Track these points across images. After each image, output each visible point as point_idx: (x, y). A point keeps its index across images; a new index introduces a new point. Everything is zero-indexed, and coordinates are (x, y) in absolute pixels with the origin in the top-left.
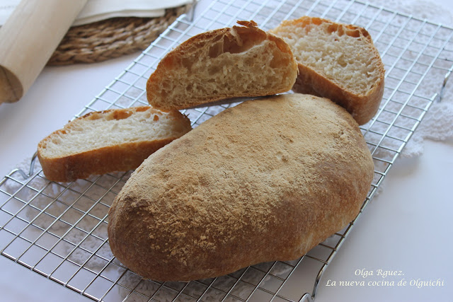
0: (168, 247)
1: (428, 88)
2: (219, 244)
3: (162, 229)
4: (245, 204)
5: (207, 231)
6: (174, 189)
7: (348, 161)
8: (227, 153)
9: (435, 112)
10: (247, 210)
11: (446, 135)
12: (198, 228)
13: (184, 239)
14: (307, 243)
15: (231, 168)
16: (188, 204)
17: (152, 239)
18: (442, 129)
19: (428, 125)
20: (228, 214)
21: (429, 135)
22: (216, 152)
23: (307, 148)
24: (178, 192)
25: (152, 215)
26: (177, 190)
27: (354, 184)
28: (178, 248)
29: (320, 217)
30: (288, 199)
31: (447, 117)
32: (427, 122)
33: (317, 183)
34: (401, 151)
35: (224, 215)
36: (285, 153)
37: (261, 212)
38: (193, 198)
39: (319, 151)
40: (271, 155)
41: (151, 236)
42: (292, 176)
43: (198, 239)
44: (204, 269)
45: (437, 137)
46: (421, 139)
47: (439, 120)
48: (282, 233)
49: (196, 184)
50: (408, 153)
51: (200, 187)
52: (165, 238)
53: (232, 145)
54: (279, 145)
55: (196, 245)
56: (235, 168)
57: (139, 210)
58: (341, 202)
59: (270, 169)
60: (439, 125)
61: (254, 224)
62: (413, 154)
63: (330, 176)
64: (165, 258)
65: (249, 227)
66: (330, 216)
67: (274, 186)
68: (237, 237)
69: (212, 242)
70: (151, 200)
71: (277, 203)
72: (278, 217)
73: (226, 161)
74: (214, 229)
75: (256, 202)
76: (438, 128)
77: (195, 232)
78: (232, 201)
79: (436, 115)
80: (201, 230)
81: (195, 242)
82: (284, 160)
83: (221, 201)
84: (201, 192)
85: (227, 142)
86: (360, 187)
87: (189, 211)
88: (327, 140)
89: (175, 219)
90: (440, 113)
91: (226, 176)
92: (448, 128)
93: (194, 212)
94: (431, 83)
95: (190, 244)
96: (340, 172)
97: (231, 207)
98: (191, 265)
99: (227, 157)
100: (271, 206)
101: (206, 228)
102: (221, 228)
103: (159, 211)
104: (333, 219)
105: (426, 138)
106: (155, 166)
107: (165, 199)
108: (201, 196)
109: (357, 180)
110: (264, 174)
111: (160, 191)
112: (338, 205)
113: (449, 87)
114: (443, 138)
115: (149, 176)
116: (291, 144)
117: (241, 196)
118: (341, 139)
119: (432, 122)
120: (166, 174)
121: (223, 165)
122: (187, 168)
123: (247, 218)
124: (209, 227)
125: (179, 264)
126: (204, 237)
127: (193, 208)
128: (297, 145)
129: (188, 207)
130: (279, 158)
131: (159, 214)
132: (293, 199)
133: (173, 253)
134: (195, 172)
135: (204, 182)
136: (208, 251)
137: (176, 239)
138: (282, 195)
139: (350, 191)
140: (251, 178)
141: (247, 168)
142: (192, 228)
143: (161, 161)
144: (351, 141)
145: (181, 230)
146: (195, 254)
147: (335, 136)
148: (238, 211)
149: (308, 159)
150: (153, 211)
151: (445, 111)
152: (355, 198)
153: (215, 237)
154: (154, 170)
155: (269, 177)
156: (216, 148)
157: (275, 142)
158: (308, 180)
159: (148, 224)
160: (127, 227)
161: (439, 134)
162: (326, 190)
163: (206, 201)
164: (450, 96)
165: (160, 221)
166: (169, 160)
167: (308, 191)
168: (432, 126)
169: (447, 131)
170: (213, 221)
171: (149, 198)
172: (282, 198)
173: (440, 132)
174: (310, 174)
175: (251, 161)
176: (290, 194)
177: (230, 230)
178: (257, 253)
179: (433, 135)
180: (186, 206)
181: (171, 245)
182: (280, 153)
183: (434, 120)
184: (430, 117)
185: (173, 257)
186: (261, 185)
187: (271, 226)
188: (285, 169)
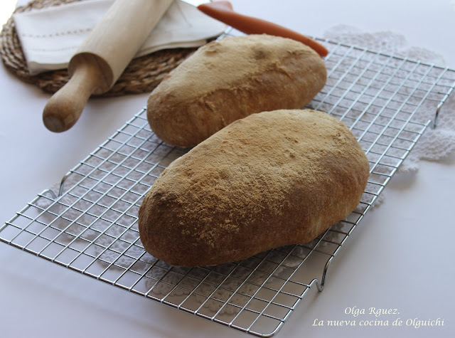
0: (197, 232)
1: (423, 119)
2: (241, 226)
3: (190, 217)
4: (262, 192)
5: (231, 215)
6: (199, 183)
7: (347, 157)
8: (241, 153)
9: (429, 137)
10: (264, 196)
11: (440, 155)
12: (222, 213)
13: (211, 223)
14: (317, 226)
15: (246, 164)
16: (212, 194)
17: (182, 226)
18: (437, 151)
19: (423, 147)
20: (247, 200)
21: (425, 156)
22: (231, 153)
23: (311, 147)
24: (202, 186)
25: (180, 206)
26: (201, 184)
27: (354, 175)
28: (206, 232)
29: (327, 202)
30: (299, 187)
31: (441, 140)
32: (422, 145)
33: (322, 174)
34: (399, 167)
35: (244, 201)
36: (292, 151)
37: (276, 198)
38: (216, 189)
39: (321, 149)
40: (280, 153)
41: (182, 223)
42: (300, 168)
43: (223, 223)
44: (230, 250)
45: (432, 157)
46: (417, 160)
47: (433, 144)
48: (296, 216)
49: (217, 178)
50: (406, 168)
51: (221, 181)
52: (194, 224)
53: (245, 146)
54: (286, 145)
55: (222, 228)
56: (249, 164)
57: (169, 203)
58: (343, 191)
59: (280, 164)
60: (433, 147)
61: (271, 207)
62: (410, 169)
63: (333, 168)
64: (196, 242)
65: (266, 211)
66: (335, 203)
67: (285, 176)
68: (257, 220)
69: (236, 225)
70: (178, 193)
71: (289, 190)
72: (291, 201)
73: (241, 159)
74: (237, 213)
75: (272, 189)
76: (433, 149)
77: (220, 217)
78: (250, 190)
79: (430, 138)
80: (226, 215)
81: (221, 225)
82: (292, 156)
83: (241, 190)
84: (222, 184)
85: (241, 145)
86: (359, 179)
87: (213, 200)
88: (327, 140)
89: (202, 207)
90: (434, 137)
91: (243, 170)
92: (441, 149)
93: (218, 200)
94: (426, 114)
95: (216, 227)
96: (341, 165)
97: (250, 194)
98: (218, 247)
99: (242, 156)
100: (284, 192)
101: (229, 213)
102: (243, 212)
103: (186, 202)
104: (338, 205)
105: (422, 159)
106: (178, 167)
107: (191, 192)
108: (223, 187)
109: (356, 172)
110: (275, 168)
111: (186, 186)
112: (342, 193)
113: (442, 117)
114: (437, 158)
115: (174, 176)
116: (296, 144)
117: (258, 185)
118: (339, 140)
119: (427, 145)
120: (190, 172)
121: (239, 162)
122: (208, 166)
123: (264, 203)
124: (232, 212)
125: (207, 246)
126: (229, 221)
127: (216, 197)
128: (302, 144)
129: (212, 196)
130: (287, 155)
131: (187, 204)
132: (302, 186)
133: (202, 236)
134: (215, 168)
135: (224, 176)
136: (233, 233)
137: (203, 224)
138: (293, 183)
139: (350, 181)
140: (265, 171)
141: (261, 164)
142: (217, 213)
143: (183, 163)
144: (348, 142)
145: (208, 216)
146: (222, 236)
147: (334, 137)
148: (256, 197)
149: (312, 155)
150: (181, 202)
151: (439, 135)
152: (355, 188)
153: (238, 220)
154: (178, 171)
155: (280, 170)
156: (231, 149)
157: (282, 143)
158: (314, 171)
159: (178, 213)
160: (158, 218)
161: (434, 155)
162: (330, 179)
163: (227, 190)
164: (443, 124)
165: (188, 209)
166: (191, 161)
167: (315, 180)
168: (427, 148)
169: (441, 152)
170: (235, 207)
171: (177, 192)
172: (293, 186)
173: (434, 153)
174: (315, 167)
175: (263, 159)
176: (300, 182)
177: (250, 213)
178: (275, 235)
179: (428, 156)
180: (211, 196)
181: (200, 229)
182: (287, 151)
183: (429, 143)
184: (424, 141)
185: (202, 240)
186: (274, 176)
187: (285, 210)
188: (292, 164)
